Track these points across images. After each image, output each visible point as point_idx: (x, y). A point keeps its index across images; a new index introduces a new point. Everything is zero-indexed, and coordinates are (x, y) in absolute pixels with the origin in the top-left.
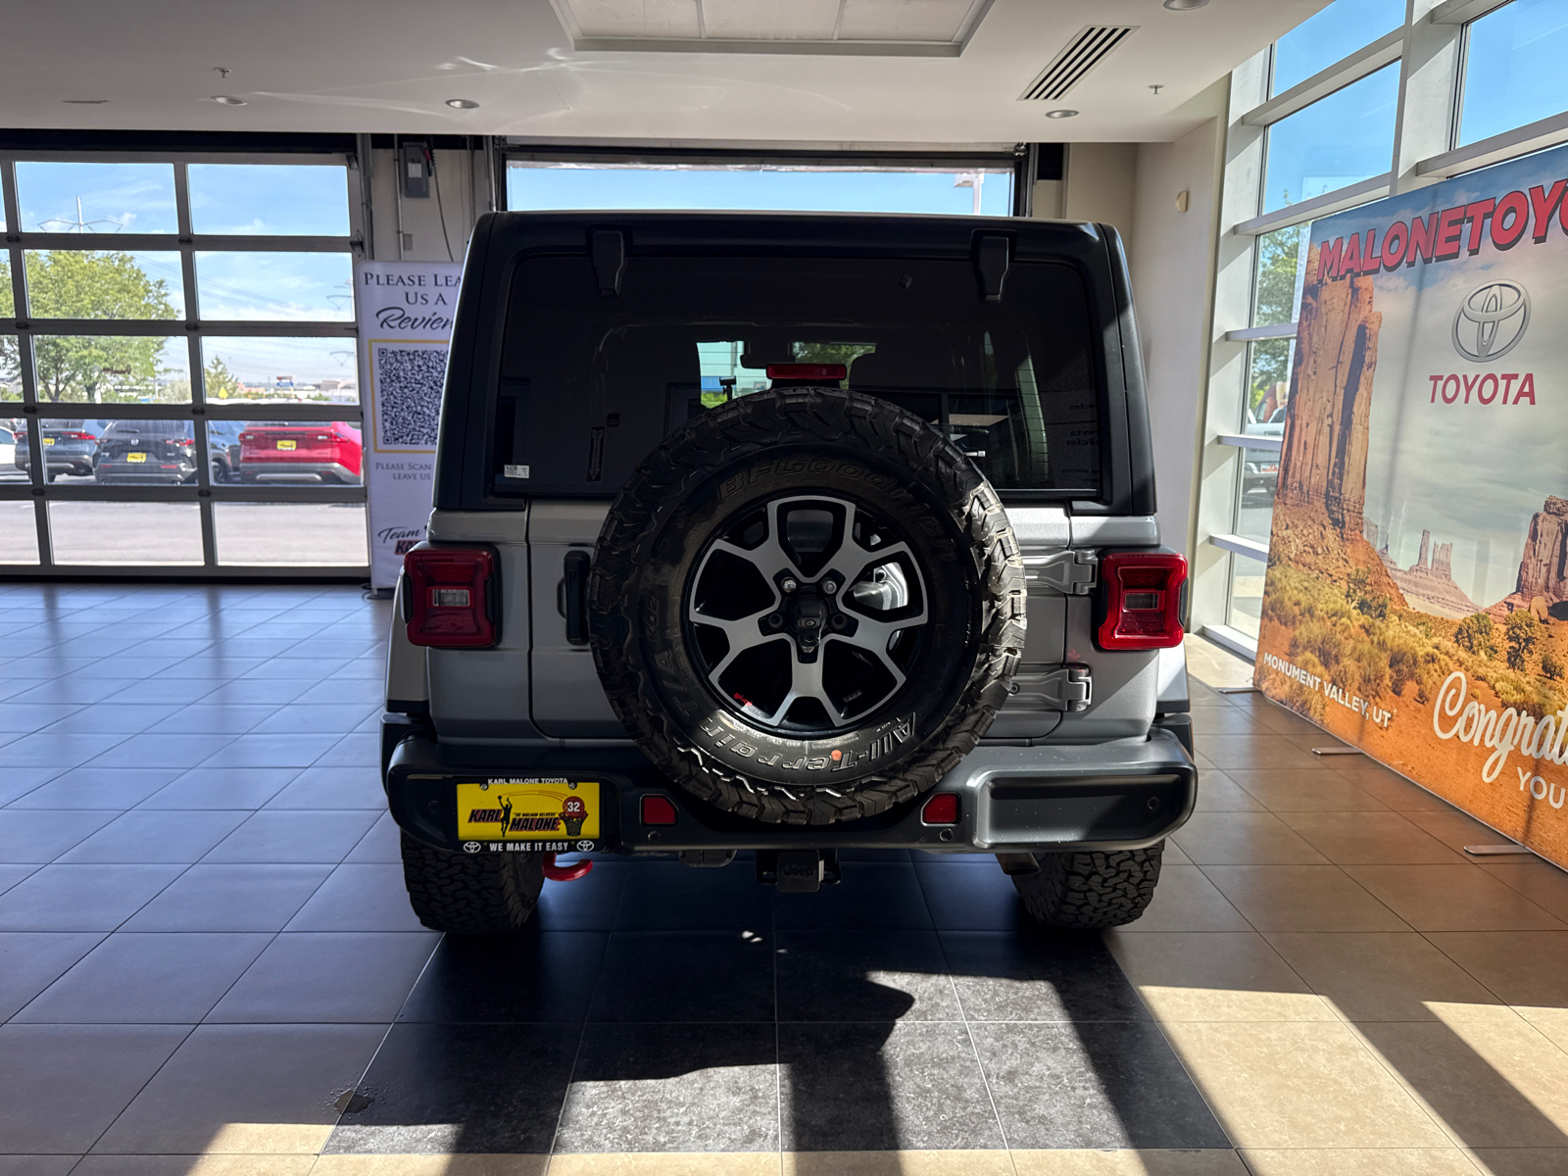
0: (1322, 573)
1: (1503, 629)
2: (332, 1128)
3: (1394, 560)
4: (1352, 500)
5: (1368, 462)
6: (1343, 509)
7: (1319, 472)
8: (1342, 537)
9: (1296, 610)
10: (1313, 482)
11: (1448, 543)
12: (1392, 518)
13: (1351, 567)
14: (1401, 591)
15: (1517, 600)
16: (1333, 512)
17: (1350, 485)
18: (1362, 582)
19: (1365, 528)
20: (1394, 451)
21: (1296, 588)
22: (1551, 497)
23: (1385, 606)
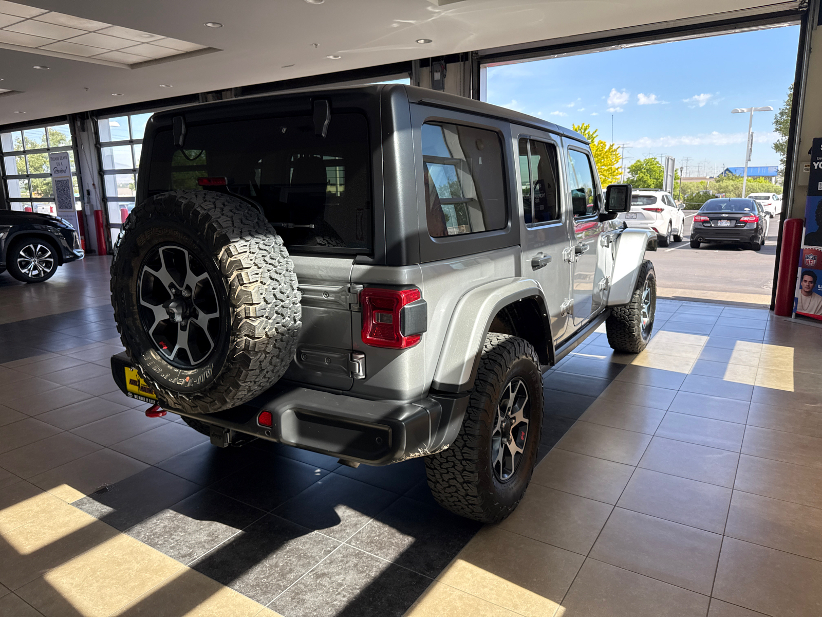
2: (85, 496)
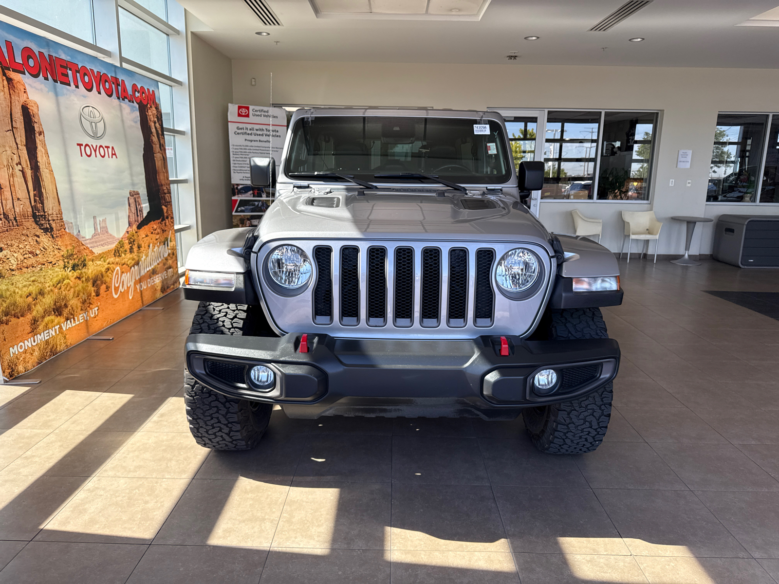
0: (44, 264)
1: (127, 241)
3: (84, 236)
4: (55, 213)
5: (58, 189)
6: (49, 221)
7: (21, 203)
8: (53, 237)
9: (30, 299)
10: (17, 210)
11: (104, 218)
12: (78, 217)
13: (63, 251)
14: (90, 249)
15: (130, 229)
16: (42, 225)
17: (50, 205)
18: (72, 255)
19: (66, 226)
20: (70, 182)
21: (25, 286)
22: (130, 191)
23: (85, 260)
